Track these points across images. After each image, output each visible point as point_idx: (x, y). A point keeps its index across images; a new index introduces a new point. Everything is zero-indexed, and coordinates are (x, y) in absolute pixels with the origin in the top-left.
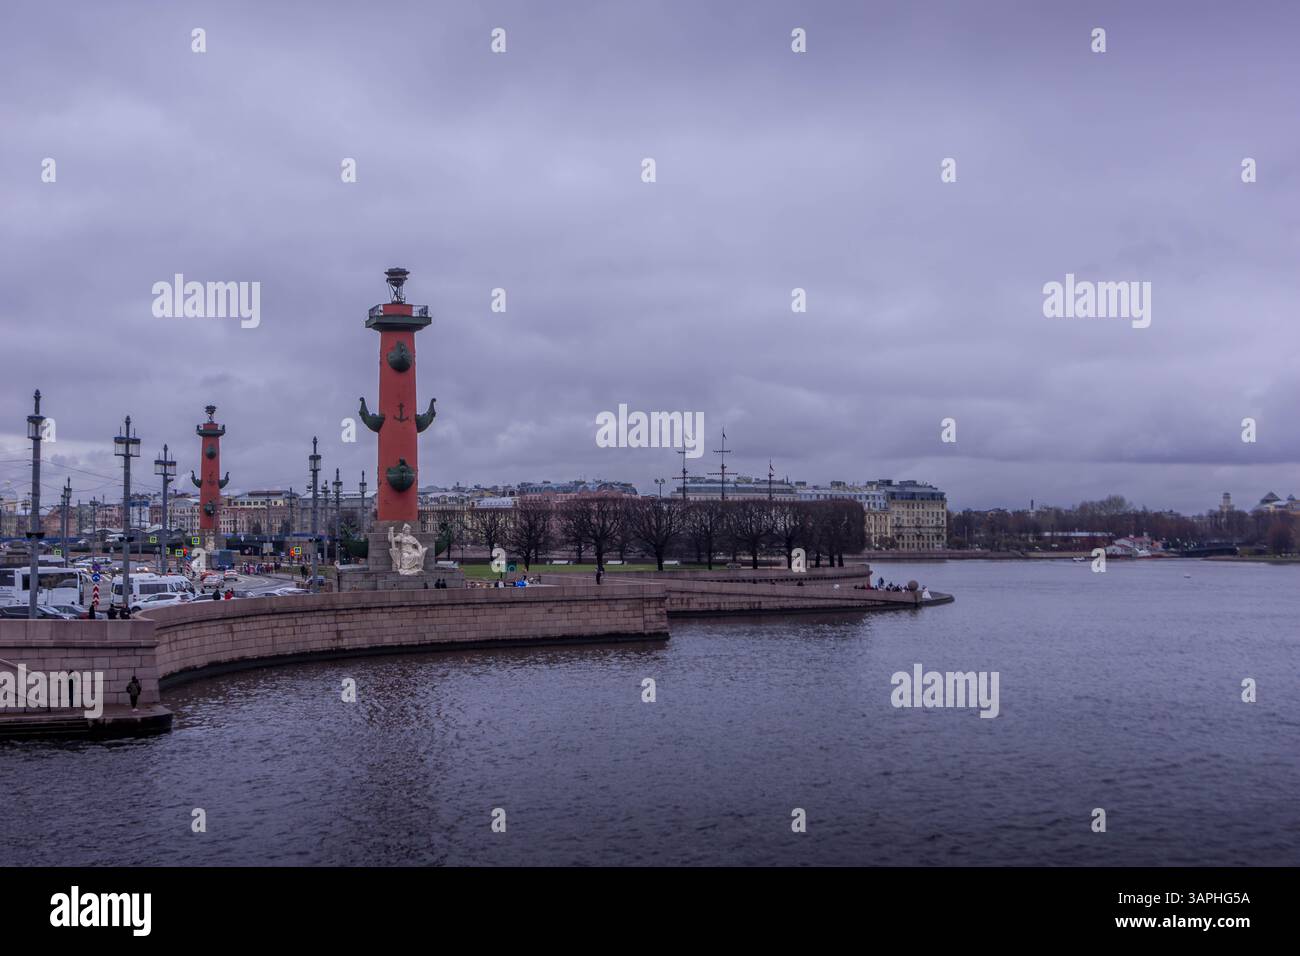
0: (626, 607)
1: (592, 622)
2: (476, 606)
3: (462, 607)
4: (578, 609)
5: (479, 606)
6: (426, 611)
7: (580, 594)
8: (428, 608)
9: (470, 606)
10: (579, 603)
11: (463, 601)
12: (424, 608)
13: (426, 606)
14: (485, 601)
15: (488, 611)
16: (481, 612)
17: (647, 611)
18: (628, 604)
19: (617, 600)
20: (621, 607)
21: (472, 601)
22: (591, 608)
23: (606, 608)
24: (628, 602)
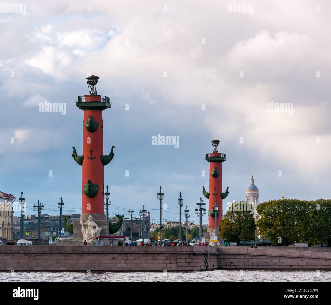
0: (165, 258)
1: (141, 265)
2: (67, 255)
3: (58, 255)
4: (132, 258)
5: (69, 255)
6: (35, 256)
7: (133, 250)
8: (36, 254)
9: (62, 255)
10: (132, 255)
11: (58, 252)
12: (34, 255)
13: (35, 253)
14: (72, 252)
15: (74, 258)
16: (69, 258)
17: (178, 261)
18: (166, 257)
19: (158, 254)
20: (161, 258)
21: (64, 252)
22: (141, 258)
23: (151, 258)
24: (167, 255)
